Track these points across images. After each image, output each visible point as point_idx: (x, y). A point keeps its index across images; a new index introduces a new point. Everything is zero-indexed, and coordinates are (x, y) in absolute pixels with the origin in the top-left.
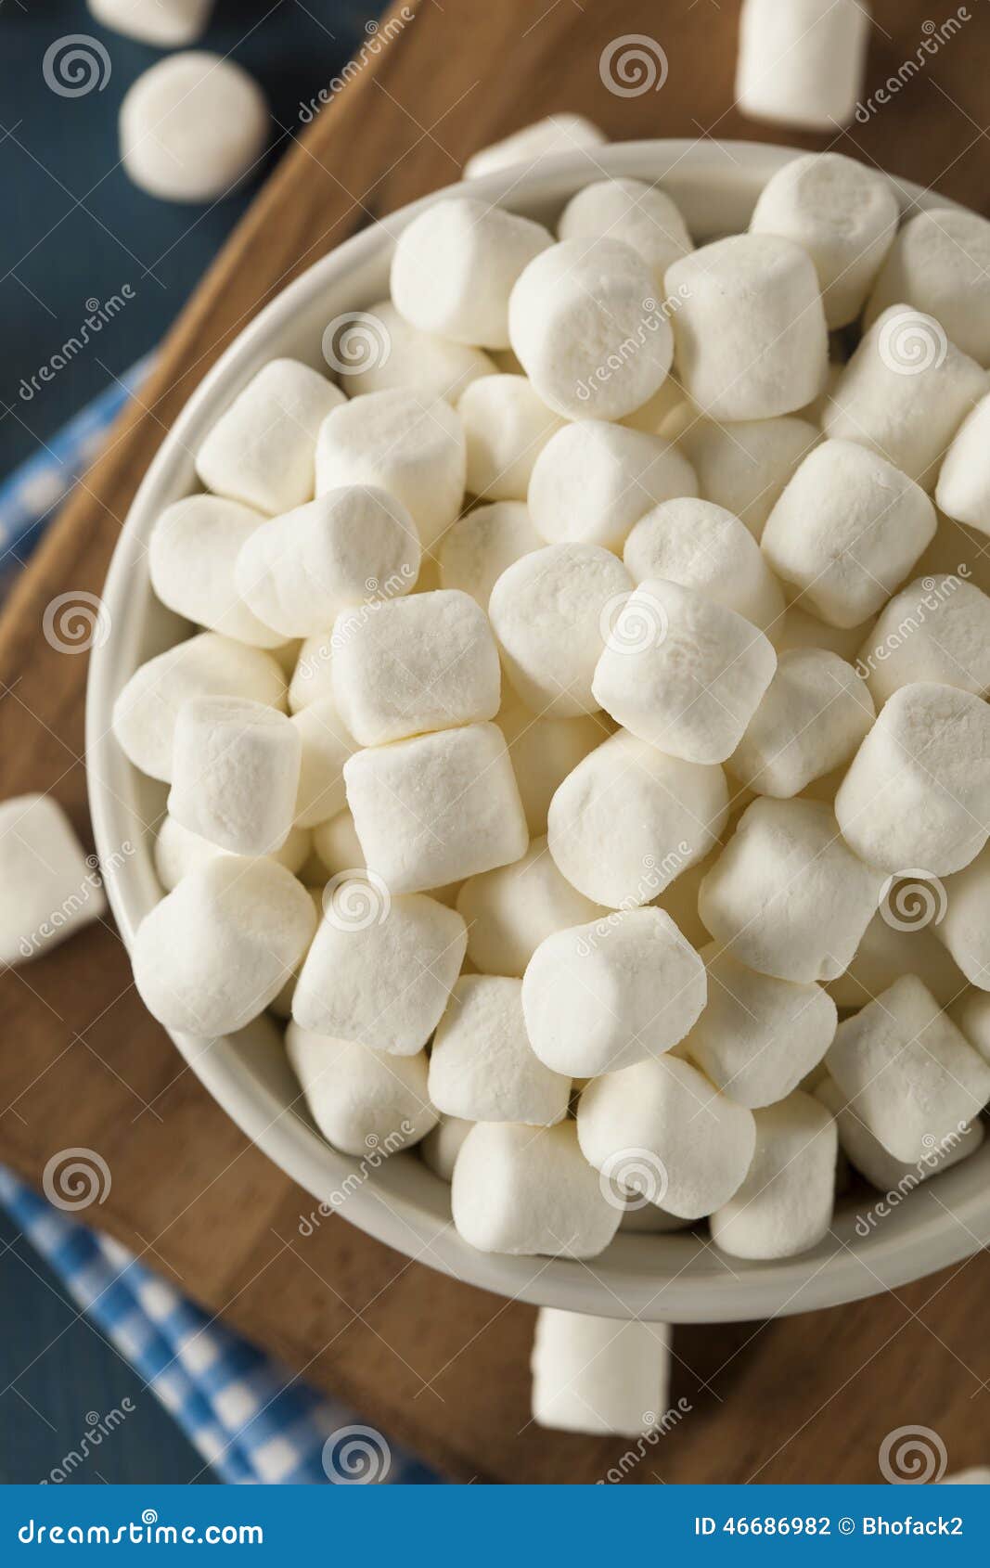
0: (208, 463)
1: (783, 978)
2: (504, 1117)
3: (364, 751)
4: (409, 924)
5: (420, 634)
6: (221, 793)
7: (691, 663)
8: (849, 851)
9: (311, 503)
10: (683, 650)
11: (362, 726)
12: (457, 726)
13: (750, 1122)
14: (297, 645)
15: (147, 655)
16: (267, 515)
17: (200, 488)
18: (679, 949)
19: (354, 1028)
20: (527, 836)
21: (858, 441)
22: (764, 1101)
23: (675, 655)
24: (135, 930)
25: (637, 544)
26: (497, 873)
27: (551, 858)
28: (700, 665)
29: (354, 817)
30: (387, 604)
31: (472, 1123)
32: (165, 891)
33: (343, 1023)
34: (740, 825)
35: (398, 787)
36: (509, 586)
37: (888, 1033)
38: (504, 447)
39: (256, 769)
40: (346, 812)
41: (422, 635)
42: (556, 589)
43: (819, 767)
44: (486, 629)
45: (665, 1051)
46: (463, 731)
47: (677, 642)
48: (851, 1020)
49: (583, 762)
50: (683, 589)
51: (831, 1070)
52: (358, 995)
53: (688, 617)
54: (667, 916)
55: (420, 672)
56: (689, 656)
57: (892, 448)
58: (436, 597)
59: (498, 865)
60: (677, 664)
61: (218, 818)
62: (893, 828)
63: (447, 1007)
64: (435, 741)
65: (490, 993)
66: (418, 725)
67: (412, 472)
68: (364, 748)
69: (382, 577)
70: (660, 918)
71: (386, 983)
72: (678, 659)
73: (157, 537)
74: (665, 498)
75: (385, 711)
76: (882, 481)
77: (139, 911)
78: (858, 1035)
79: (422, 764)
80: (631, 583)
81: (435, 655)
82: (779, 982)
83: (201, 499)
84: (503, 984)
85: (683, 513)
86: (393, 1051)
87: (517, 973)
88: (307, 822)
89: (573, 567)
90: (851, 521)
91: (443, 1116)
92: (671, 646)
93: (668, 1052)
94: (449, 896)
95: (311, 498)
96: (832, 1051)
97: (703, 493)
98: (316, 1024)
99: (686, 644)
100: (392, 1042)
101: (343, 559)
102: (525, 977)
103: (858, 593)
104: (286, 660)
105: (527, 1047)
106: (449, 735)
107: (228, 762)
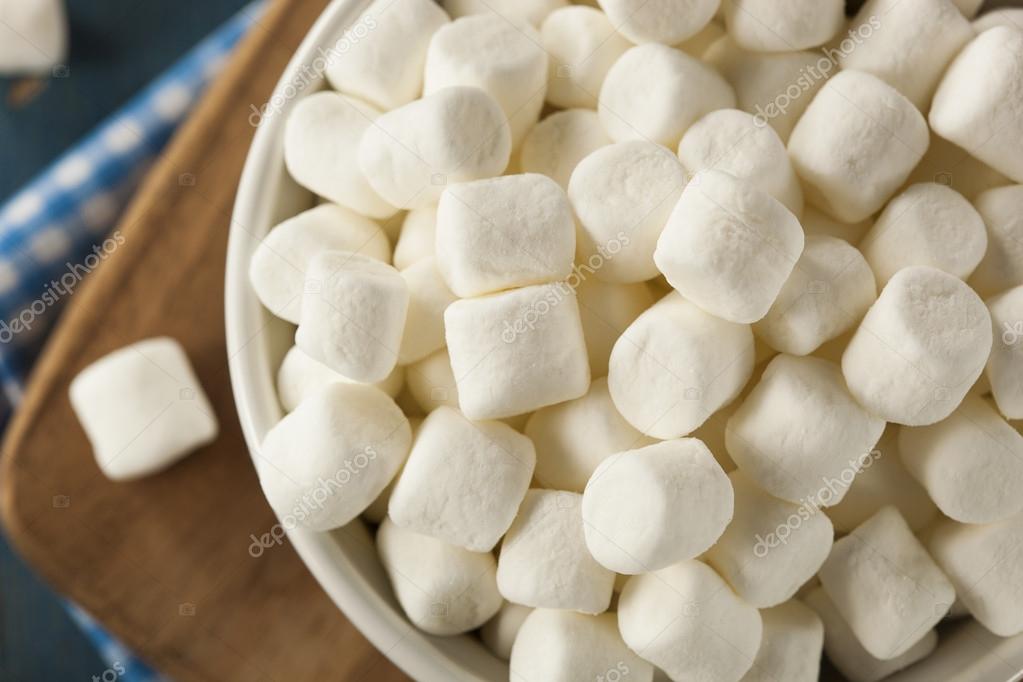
0: (336, 66)
1: (794, 501)
2: (561, 605)
3: (461, 301)
4: (491, 444)
5: (513, 206)
6: (344, 329)
7: (740, 237)
8: (854, 401)
9: (419, 102)
10: (734, 227)
11: (461, 279)
12: (540, 283)
13: (757, 619)
14: (403, 215)
15: (279, 218)
16: (382, 110)
17: (327, 86)
18: (713, 472)
19: (441, 527)
20: (589, 377)
21: (869, 71)
22: (771, 603)
23: (727, 230)
24: (261, 441)
25: (691, 143)
26: (562, 407)
27: (610, 397)
28: (747, 239)
29: (450, 353)
30: (485, 182)
31: (532, 609)
32: (284, 412)
33: (432, 522)
34: (765, 376)
35: (491, 329)
36: (585, 173)
37: (875, 551)
38: (578, 65)
39: (374, 310)
40: (443, 350)
41: (514, 208)
42: (625, 176)
43: (832, 330)
44: (567, 207)
45: (692, 557)
46: (544, 288)
47: (729, 220)
48: (843, 541)
49: (640, 317)
50: (734, 179)
51: (823, 580)
52: (447, 499)
53: (740, 201)
54: (704, 446)
55: (512, 238)
56: (739, 231)
57: (894, 78)
58: (526, 178)
59: (564, 400)
60: (729, 238)
61: (340, 349)
62: (892, 383)
63: (518, 514)
64: (524, 294)
65: (554, 504)
66: (506, 281)
67: (507, 78)
68: (460, 298)
69: (481, 160)
70: (698, 447)
71: (471, 490)
72: (730, 233)
73: (293, 124)
74: (713, 108)
75: (483, 268)
76: (890, 104)
77: (264, 426)
78: (850, 551)
79: (512, 312)
80: (686, 175)
81: (525, 225)
82: (790, 505)
83: (327, 95)
84: (565, 497)
85: (727, 121)
86: (471, 548)
87: (579, 489)
88: (407, 359)
89: (638, 161)
90: (864, 134)
91: (506, 604)
92: (724, 223)
93: (696, 559)
94: (520, 423)
95: (419, 96)
96: (827, 566)
97: (740, 105)
98: (410, 522)
99: (736, 221)
100: (471, 540)
101: (452, 143)
102: (586, 492)
103: (866, 193)
104: (392, 230)
105: (583, 548)
106: (534, 290)
107: (351, 304)
